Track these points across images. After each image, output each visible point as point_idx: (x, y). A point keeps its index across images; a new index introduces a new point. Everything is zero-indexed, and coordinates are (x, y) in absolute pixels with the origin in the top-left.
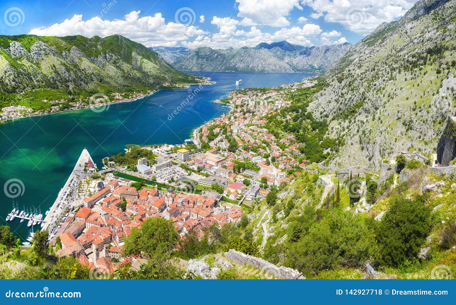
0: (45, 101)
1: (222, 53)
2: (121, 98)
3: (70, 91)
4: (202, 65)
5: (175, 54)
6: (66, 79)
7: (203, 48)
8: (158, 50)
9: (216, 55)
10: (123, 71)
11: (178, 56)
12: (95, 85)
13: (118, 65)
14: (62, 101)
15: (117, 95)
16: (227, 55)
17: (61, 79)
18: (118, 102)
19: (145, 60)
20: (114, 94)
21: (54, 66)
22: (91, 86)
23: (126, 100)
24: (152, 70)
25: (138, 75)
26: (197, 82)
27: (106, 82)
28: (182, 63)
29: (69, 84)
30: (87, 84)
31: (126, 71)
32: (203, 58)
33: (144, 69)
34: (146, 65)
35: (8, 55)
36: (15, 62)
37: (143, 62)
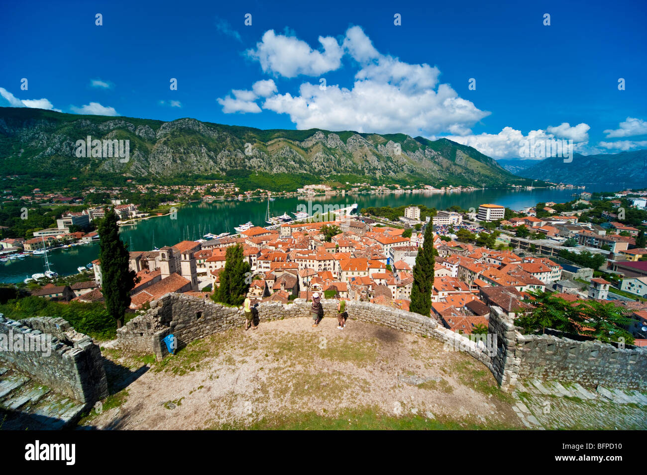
2: (431, 188)
3: (376, 178)
6: (374, 167)
10: (441, 166)
12: (405, 175)
13: (437, 160)
14: (365, 184)
17: (370, 167)
18: (427, 191)
19: (472, 159)
20: (423, 184)
21: (366, 156)
22: (400, 176)
23: (437, 191)
24: (479, 169)
25: (460, 171)
27: (417, 174)
29: (377, 172)
30: (395, 173)
31: (445, 166)
33: (468, 167)
34: (472, 164)
35: (324, 144)
36: (328, 151)
37: (468, 161)
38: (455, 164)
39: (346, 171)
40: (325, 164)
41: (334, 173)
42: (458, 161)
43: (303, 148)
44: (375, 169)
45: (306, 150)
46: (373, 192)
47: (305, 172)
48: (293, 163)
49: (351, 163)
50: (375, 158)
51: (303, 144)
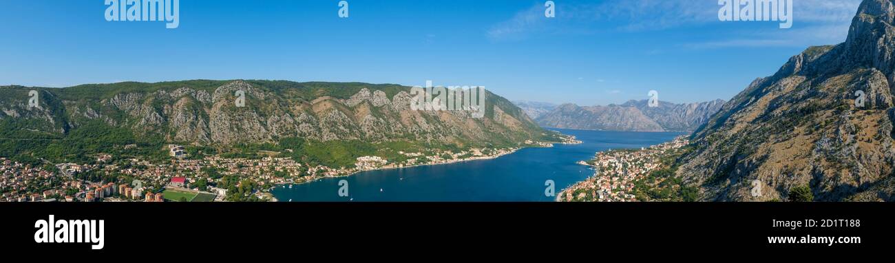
0: (401, 153)
1: (588, 110)
2: (480, 154)
3: (428, 144)
4: (567, 122)
5: (538, 110)
6: (424, 131)
7: (568, 105)
8: (521, 104)
9: (582, 112)
11: (542, 112)
12: (454, 138)
14: (419, 154)
15: (477, 152)
16: (593, 112)
17: (420, 130)
18: (477, 158)
19: (507, 116)
20: (472, 149)
21: (414, 117)
22: (450, 140)
23: (486, 157)
24: (514, 126)
25: (499, 130)
26: (561, 141)
27: (465, 136)
28: (547, 120)
29: (428, 135)
30: (445, 136)
32: (568, 115)
33: (505, 124)
34: (508, 121)
35: (370, 103)
36: (376, 111)
37: (505, 117)
38: (495, 123)
39: (396, 137)
40: (375, 128)
41: (386, 139)
42: (495, 118)
43: (347, 107)
44: (425, 132)
45: (352, 109)
46: (429, 163)
47: (356, 138)
48: (342, 128)
49: (401, 126)
50: (424, 120)
51: (348, 103)
